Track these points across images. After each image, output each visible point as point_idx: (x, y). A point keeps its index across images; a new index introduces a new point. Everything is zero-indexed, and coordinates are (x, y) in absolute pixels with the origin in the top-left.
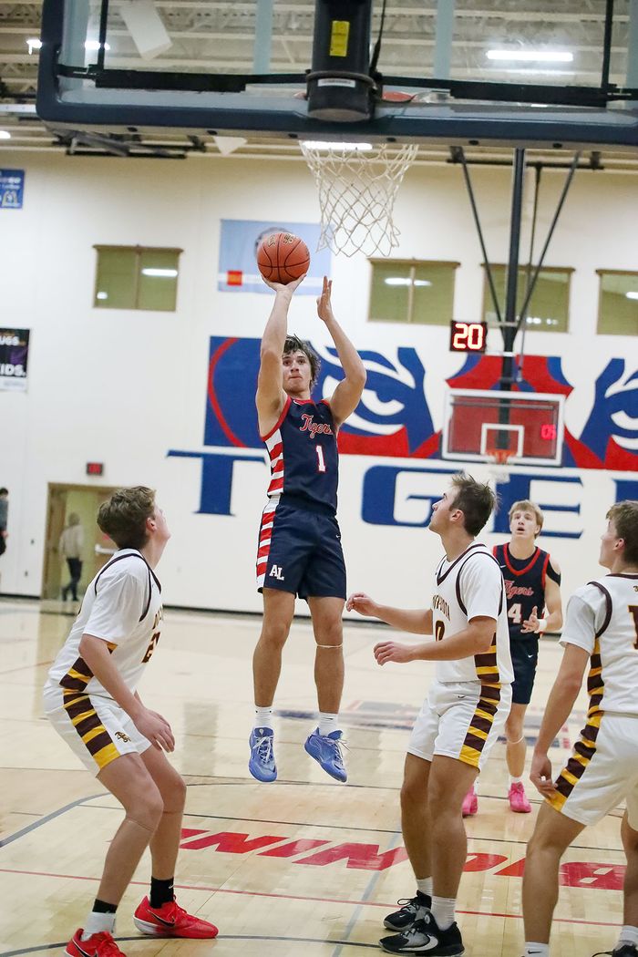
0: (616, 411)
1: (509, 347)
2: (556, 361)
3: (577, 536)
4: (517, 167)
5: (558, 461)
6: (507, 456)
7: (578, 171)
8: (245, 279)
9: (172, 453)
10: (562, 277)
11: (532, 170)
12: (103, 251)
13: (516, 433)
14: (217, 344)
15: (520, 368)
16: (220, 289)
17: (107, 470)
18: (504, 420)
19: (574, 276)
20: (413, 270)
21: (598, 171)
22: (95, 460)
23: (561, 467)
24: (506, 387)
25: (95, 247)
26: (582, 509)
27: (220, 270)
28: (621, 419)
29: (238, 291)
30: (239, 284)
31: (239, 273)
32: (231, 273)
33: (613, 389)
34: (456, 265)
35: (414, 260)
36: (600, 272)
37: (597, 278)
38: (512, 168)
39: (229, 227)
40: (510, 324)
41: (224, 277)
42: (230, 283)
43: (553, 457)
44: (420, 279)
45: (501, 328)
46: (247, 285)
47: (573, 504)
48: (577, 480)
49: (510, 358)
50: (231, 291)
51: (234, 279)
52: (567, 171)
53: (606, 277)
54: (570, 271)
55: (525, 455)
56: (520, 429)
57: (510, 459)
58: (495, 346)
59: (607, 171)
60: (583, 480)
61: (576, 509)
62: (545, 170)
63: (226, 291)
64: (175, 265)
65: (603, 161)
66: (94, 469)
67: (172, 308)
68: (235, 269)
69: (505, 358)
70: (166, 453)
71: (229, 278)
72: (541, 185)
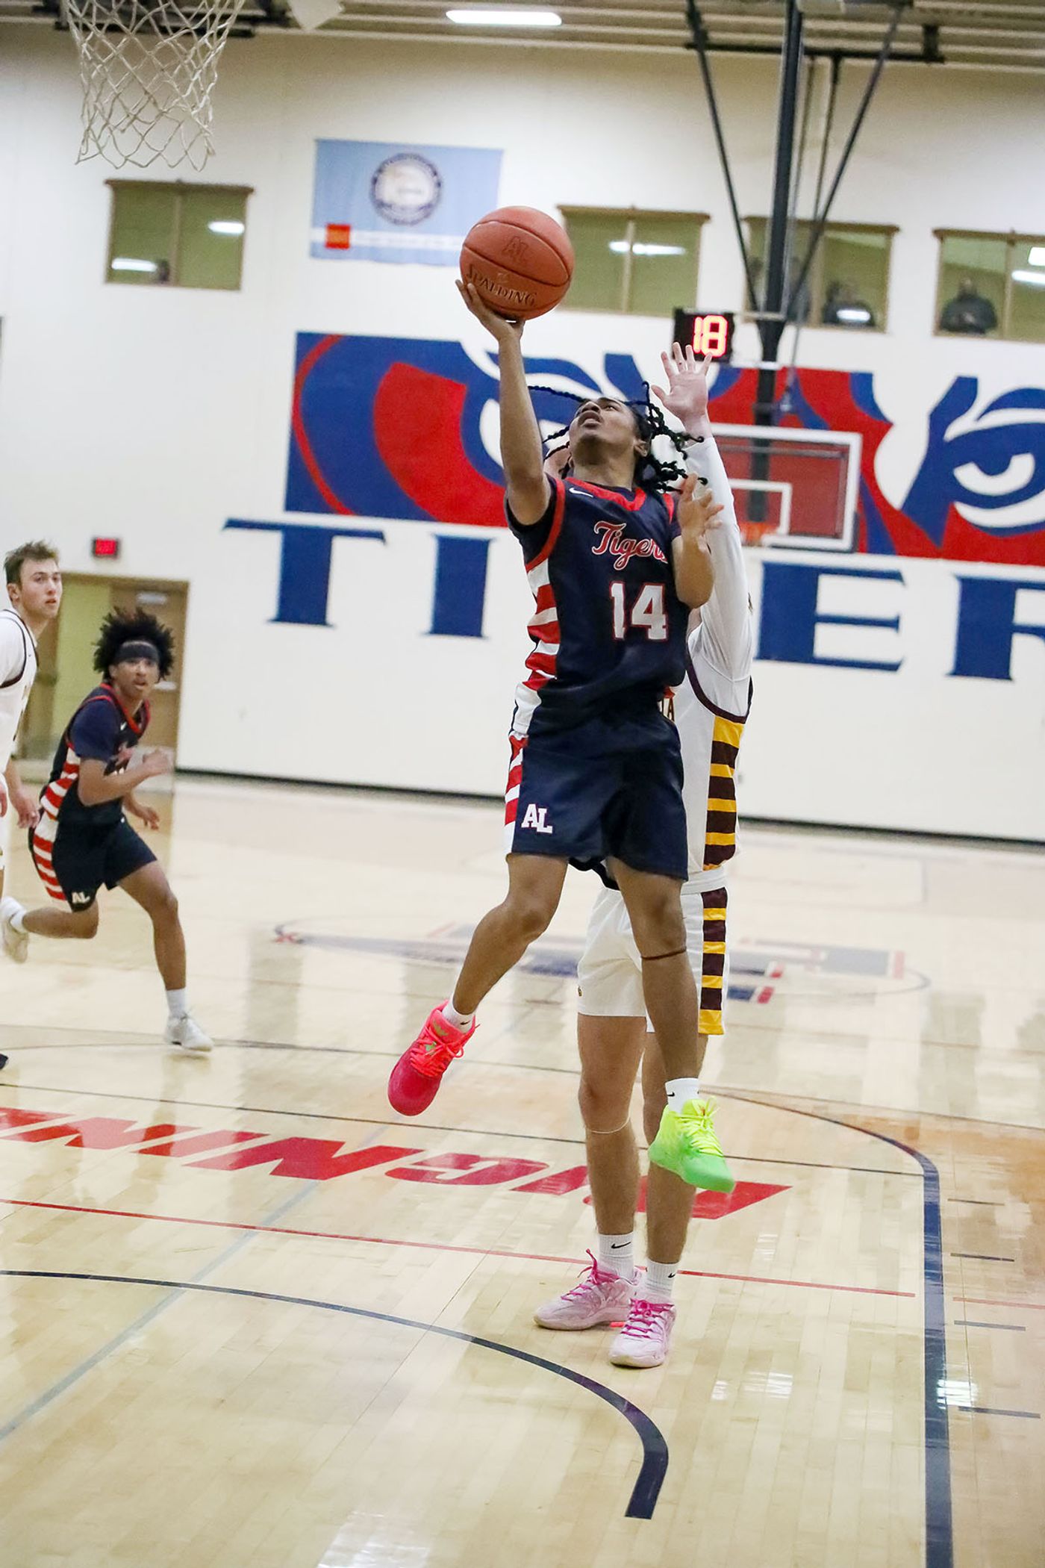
0: (962, 462)
1: (770, 353)
2: (865, 380)
3: (893, 667)
4: (788, 56)
5: (846, 542)
6: (762, 533)
7: (888, 64)
8: (355, 238)
9: (233, 524)
10: (877, 240)
11: (825, 62)
12: (120, 189)
13: (778, 495)
14: (309, 345)
15: (788, 390)
16: (314, 254)
17: (127, 549)
18: (759, 474)
19: (898, 241)
20: (631, 227)
21: (936, 66)
22: (106, 533)
23: (851, 551)
24: (764, 420)
25: (110, 183)
26: (903, 624)
27: (315, 224)
28: (969, 476)
29: (340, 258)
30: (344, 246)
31: (345, 229)
32: (332, 228)
33: (959, 427)
34: (702, 218)
35: (633, 209)
36: (941, 234)
37: (935, 243)
38: (781, 58)
39: (330, 151)
40: (771, 316)
41: (321, 235)
42: (331, 245)
43: (837, 536)
44: (645, 240)
45: (759, 323)
46: (360, 249)
47: (888, 614)
48: (895, 576)
49: (771, 372)
50: (331, 258)
51: (338, 237)
52: (872, 63)
53: (950, 241)
54: (890, 231)
55: (793, 531)
56: (785, 489)
57: (768, 539)
58: (748, 352)
59: (950, 65)
60: (905, 575)
61: (893, 624)
62: (848, 62)
63: (324, 258)
64: (239, 215)
65: (944, 49)
66: (106, 548)
67: (235, 285)
68: (339, 221)
69: (763, 373)
70: (222, 522)
71: (329, 237)
72: (840, 88)
